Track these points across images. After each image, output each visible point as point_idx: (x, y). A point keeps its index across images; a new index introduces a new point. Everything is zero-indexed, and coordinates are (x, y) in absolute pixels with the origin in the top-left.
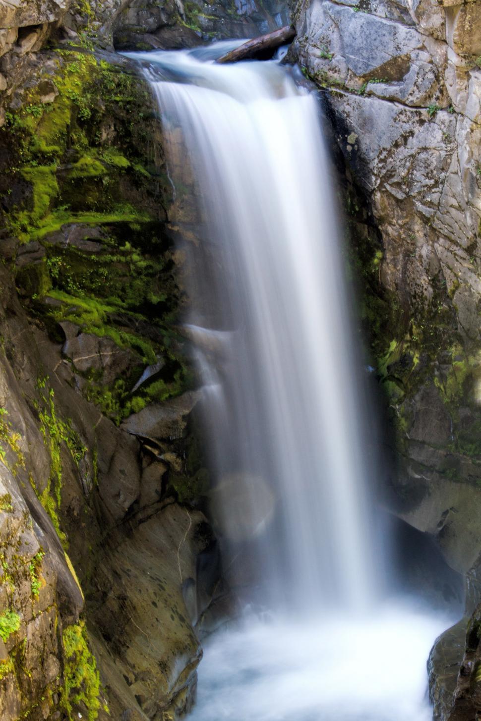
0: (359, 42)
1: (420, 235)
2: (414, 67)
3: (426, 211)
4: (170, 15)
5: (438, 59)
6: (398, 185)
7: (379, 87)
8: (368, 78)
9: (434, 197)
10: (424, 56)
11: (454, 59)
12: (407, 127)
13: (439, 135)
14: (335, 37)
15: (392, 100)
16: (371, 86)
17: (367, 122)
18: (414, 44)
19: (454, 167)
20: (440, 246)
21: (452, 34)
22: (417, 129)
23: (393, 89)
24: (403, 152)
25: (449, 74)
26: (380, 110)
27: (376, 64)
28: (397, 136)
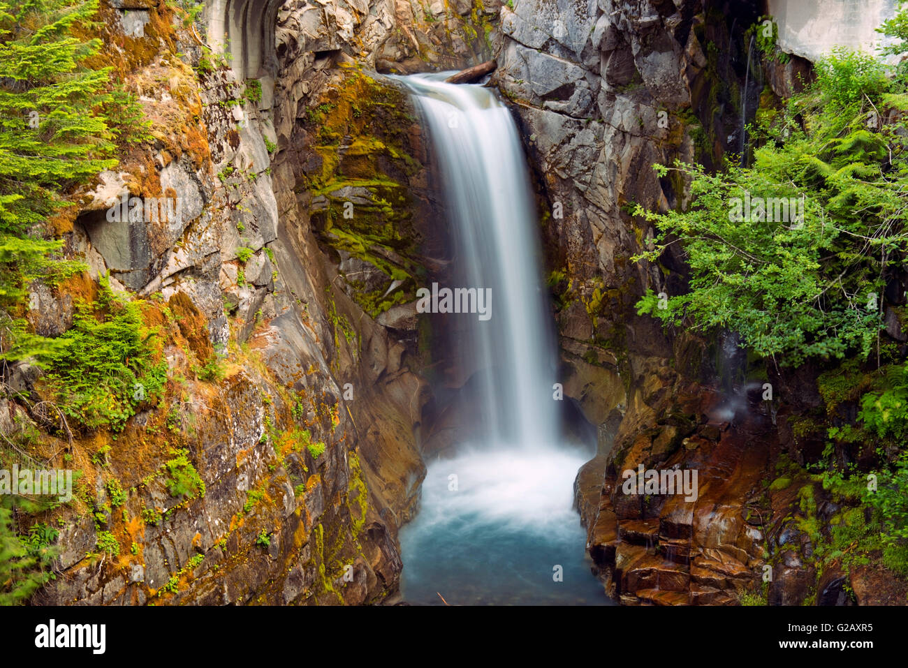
0: (540, 73)
1: (576, 203)
2: (577, 92)
3: (581, 187)
4: (410, 51)
5: (594, 87)
6: (563, 169)
7: (552, 104)
8: (544, 98)
9: (588, 178)
10: (585, 84)
11: (605, 86)
12: (571, 131)
13: (592, 137)
14: (524, 69)
15: (561, 112)
16: (547, 103)
17: (543, 127)
18: (578, 76)
19: (601, 158)
20: (590, 211)
21: (604, 69)
22: (577, 133)
23: (562, 105)
24: (567, 148)
25: (601, 96)
26: (553, 119)
27: (552, 88)
28: (564, 137)
